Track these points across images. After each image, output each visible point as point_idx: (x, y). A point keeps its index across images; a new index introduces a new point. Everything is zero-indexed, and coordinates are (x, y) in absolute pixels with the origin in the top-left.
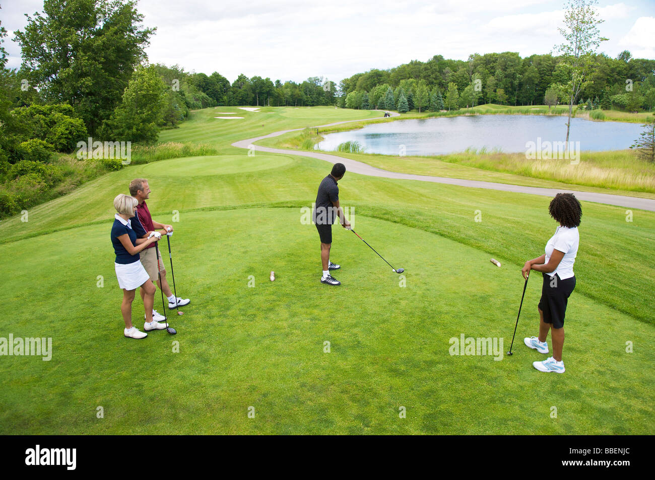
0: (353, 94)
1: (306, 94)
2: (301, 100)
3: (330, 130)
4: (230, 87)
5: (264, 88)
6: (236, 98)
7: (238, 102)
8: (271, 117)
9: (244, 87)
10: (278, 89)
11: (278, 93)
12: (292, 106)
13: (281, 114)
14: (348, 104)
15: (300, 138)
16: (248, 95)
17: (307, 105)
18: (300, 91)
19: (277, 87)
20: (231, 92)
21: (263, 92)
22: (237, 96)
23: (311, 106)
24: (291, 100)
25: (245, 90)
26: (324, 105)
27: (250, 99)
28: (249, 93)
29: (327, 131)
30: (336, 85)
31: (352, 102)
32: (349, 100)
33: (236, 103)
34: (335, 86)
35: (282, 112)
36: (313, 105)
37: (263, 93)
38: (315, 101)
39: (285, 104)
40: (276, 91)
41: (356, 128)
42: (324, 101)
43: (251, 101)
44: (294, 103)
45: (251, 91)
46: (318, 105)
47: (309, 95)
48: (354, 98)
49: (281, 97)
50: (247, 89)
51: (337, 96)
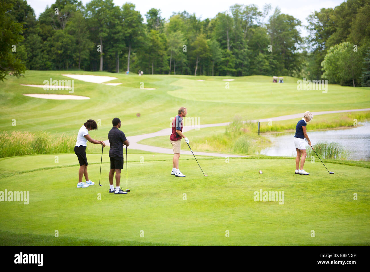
0: (341, 48)
1: (224, 46)
2: (208, 60)
3: (283, 128)
4: (33, 23)
5: (119, 28)
6: (49, 52)
7: (54, 61)
8: (150, 97)
9: (70, 24)
10: (153, 31)
11: (153, 41)
12: (186, 73)
13: (169, 93)
14: (327, 72)
15: (225, 139)
16: (78, 43)
17: (223, 73)
18: (208, 37)
19: (150, 26)
20: (35, 36)
21: (116, 37)
22: (52, 46)
23: (233, 74)
24: (185, 60)
25: (72, 33)
26: (266, 73)
27: (85, 55)
28: (81, 39)
29: (277, 130)
30: (299, 23)
31: (337, 68)
32: (330, 62)
33: (49, 63)
34: (297, 28)
35: (173, 89)
36: (239, 74)
37: (117, 41)
38: (246, 63)
39: (169, 68)
40: (148, 36)
41: (341, 126)
42: (267, 63)
43: (85, 60)
44: (192, 66)
45: (88, 34)
46: (251, 73)
47: (231, 48)
48: (344, 59)
49: (162, 52)
50: (78, 30)
51: (300, 51)
